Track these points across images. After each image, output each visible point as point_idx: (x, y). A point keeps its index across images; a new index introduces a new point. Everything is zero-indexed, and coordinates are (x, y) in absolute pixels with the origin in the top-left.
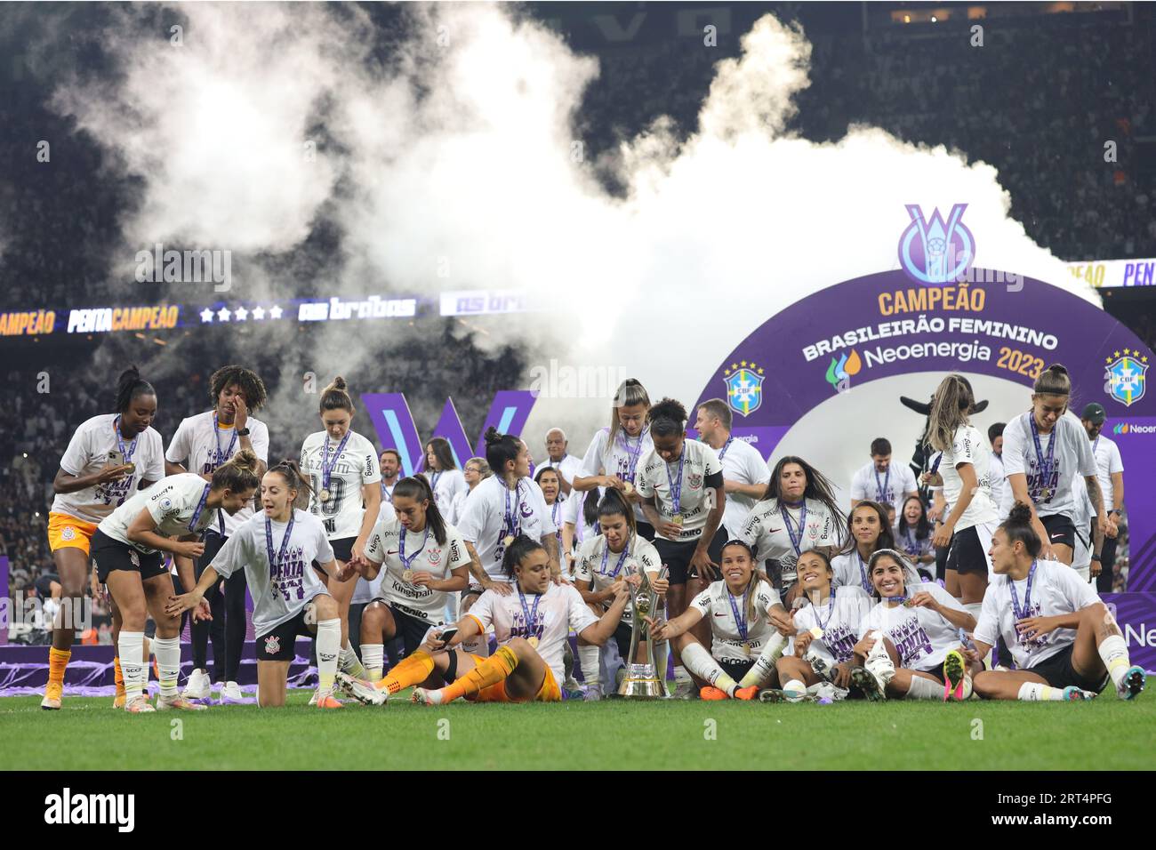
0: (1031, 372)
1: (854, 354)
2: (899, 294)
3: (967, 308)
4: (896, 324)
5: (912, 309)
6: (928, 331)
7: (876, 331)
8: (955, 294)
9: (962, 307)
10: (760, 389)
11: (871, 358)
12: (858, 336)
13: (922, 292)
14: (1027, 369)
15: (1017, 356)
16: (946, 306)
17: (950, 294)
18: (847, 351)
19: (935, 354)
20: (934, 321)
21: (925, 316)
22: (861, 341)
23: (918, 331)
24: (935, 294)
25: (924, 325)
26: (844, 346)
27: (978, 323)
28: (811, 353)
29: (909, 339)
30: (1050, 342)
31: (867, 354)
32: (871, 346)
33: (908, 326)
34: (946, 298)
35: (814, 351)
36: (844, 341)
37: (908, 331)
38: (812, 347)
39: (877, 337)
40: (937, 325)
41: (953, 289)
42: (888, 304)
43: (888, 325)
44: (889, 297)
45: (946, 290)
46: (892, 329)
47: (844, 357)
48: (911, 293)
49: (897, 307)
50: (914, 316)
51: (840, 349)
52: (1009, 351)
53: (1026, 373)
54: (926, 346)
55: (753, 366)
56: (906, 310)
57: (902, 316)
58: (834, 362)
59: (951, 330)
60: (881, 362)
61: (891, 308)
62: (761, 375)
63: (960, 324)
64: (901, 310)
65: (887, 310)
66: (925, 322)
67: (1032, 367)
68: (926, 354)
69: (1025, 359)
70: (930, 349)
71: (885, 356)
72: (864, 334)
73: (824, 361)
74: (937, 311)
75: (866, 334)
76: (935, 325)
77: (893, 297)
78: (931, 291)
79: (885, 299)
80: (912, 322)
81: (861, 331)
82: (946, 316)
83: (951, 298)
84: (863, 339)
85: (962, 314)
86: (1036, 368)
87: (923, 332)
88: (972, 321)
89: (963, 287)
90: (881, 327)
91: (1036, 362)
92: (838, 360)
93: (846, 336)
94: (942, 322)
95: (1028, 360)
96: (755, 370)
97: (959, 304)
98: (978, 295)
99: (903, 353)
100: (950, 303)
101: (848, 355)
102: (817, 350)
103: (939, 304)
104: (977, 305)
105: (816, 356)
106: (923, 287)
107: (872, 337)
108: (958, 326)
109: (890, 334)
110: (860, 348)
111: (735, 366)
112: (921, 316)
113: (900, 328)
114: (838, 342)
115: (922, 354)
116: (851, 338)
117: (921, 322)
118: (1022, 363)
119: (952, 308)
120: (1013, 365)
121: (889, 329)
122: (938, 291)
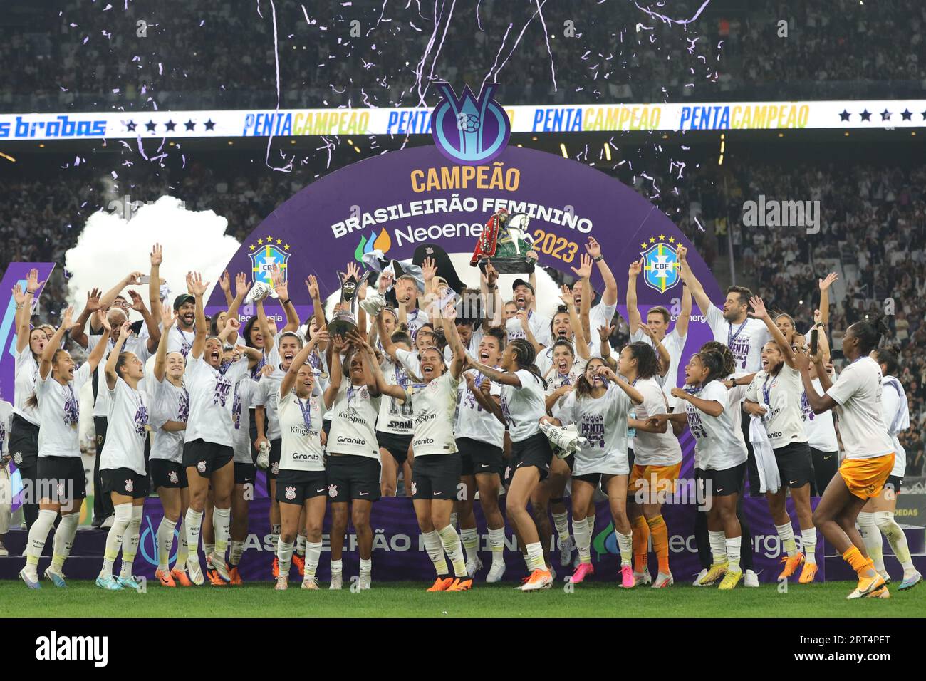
0: (565, 256)
1: (384, 231)
2: (432, 171)
3: (501, 188)
4: (428, 203)
5: (444, 187)
6: (461, 210)
7: (407, 209)
8: (489, 173)
9: (496, 187)
10: (286, 266)
11: (400, 236)
12: (389, 213)
13: (456, 170)
14: (560, 253)
15: (551, 239)
16: (479, 186)
17: (484, 172)
18: (377, 228)
19: (467, 235)
20: (466, 201)
21: (457, 195)
22: (391, 218)
23: (450, 210)
24: (469, 173)
25: (456, 205)
26: (374, 223)
27: (512, 203)
28: (340, 230)
29: (441, 218)
30: (585, 226)
31: (398, 232)
32: (402, 224)
33: (440, 204)
34: (480, 177)
35: (343, 228)
36: (374, 218)
37: (441, 209)
38: (341, 224)
39: (408, 215)
40: (470, 204)
41: (487, 168)
42: (421, 181)
43: (420, 203)
44: (422, 175)
45: (480, 169)
46: (424, 207)
47: (374, 236)
48: (445, 170)
49: (430, 185)
50: (447, 194)
51: (369, 226)
52: (543, 233)
53: (559, 257)
54: (459, 226)
55: (279, 242)
56: (438, 188)
57: (434, 194)
58: (363, 240)
59: (484, 210)
60: (411, 240)
61: (423, 185)
62: (287, 251)
63: (494, 204)
64: (433, 188)
65: (419, 187)
66: (457, 200)
67: (566, 251)
68: (459, 235)
69: (559, 242)
70: (463, 229)
71: (416, 235)
72: (395, 212)
73: (353, 239)
74: (470, 190)
75: (397, 212)
76: (468, 205)
77: (426, 174)
78: (465, 169)
79: (417, 175)
80: (445, 201)
81: (392, 209)
82: (480, 195)
83: (486, 177)
84: (394, 217)
85: (496, 193)
86: (570, 252)
87: (456, 211)
88: (506, 202)
89: (497, 166)
90: (412, 204)
91: (570, 246)
92: (368, 238)
93: (376, 213)
94: (475, 202)
95: (562, 243)
96: (281, 246)
97: (493, 183)
98: (513, 174)
99: (435, 232)
100: (484, 182)
101: (378, 234)
102: (346, 227)
103: (472, 183)
104: (512, 185)
105: (345, 232)
106: (456, 165)
107: (403, 215)
108: (491, 206)
109: (421, 213)
110: (390, 226)
111: (260, 242)
112: (453, 195)
113: (432, 206)
114: (368, 219)
115: (454, 234)
116: (381, 215)
117: (454, 200)
118: (556, 246)
119: (486, 187)
120: (547, 249)
121: (420, 208)
122: (472, 169)
